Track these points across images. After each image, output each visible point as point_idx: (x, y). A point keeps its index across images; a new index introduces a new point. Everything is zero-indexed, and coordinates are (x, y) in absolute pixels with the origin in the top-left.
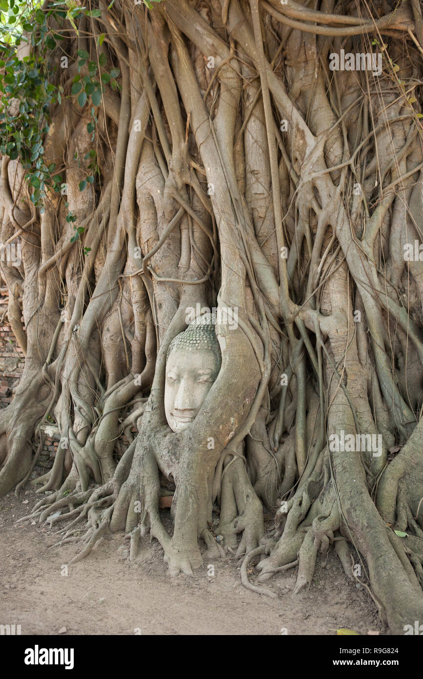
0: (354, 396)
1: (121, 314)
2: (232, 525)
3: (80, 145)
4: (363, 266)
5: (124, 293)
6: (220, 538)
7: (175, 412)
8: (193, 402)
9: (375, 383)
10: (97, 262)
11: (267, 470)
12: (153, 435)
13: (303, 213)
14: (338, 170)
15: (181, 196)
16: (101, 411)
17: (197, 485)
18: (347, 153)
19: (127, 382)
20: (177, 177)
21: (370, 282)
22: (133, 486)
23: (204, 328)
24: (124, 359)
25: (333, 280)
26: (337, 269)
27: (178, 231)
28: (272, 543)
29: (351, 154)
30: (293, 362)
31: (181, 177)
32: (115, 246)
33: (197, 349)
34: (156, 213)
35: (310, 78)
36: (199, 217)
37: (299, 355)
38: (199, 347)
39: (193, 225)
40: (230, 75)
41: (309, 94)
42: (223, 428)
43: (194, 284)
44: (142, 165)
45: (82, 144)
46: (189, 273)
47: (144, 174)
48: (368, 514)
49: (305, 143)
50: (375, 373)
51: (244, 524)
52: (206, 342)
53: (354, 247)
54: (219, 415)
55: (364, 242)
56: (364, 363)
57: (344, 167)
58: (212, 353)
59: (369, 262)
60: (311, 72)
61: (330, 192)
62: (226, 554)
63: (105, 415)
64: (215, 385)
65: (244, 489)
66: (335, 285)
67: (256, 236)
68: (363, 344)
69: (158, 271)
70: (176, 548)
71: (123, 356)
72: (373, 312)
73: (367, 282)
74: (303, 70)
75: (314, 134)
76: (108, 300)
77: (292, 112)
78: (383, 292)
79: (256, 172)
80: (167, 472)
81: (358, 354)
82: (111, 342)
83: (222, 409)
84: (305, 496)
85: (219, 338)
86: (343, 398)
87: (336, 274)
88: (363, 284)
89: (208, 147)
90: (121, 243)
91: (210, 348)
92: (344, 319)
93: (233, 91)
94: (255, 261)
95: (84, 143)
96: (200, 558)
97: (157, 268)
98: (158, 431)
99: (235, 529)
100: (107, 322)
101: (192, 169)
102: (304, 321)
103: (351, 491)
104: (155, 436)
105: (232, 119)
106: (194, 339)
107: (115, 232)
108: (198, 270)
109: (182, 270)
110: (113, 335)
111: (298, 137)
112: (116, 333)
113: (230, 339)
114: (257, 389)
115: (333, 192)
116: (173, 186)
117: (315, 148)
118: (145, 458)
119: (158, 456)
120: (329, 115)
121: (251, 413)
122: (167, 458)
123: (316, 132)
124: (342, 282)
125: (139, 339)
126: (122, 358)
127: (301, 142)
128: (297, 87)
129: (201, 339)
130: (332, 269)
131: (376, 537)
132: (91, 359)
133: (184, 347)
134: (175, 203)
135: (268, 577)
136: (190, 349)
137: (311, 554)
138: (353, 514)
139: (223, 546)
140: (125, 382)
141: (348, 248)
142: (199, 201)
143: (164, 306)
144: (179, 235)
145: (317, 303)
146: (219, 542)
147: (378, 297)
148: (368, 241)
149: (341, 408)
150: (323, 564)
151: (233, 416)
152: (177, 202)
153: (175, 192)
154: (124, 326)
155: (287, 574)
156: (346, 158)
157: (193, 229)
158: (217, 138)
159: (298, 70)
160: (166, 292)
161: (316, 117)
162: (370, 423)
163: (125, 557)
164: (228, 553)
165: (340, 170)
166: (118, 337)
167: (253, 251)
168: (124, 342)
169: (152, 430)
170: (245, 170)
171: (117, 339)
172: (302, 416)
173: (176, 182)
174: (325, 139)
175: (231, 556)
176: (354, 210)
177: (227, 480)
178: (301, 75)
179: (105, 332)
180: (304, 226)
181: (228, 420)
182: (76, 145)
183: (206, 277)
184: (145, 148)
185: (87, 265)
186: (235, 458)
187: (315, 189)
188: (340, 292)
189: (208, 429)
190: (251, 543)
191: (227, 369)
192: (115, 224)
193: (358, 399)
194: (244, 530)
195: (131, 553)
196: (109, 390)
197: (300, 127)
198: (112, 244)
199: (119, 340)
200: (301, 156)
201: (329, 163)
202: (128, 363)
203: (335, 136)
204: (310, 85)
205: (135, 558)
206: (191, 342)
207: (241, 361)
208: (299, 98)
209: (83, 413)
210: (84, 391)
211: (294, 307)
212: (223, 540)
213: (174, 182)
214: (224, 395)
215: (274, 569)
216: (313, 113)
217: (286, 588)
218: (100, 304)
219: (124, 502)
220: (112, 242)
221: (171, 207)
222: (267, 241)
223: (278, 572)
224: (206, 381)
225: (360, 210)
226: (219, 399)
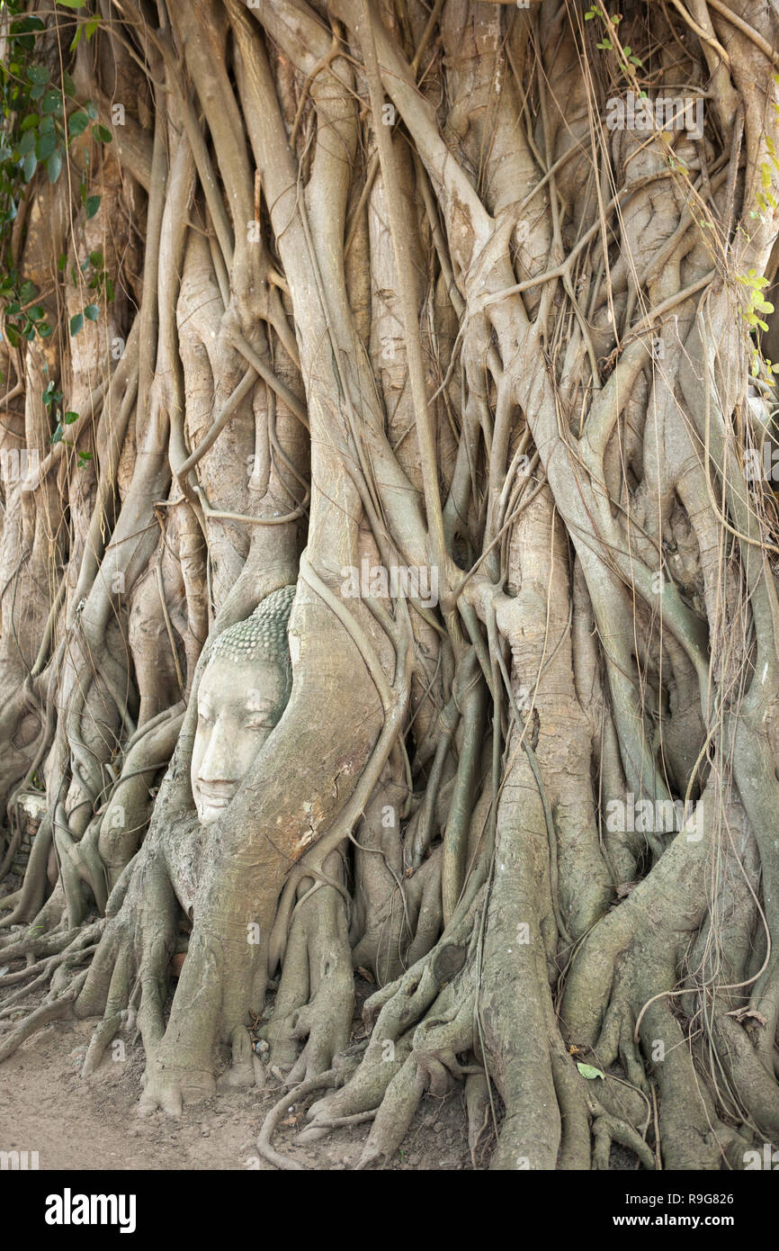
0: (552, 771)
1: (163, 580)
2: (288, 1022)
3: (88, 239)
4: (581, 495)
5: (168, 537)
6: (262, 1045)
7: (201, 784)
8: (234, 767)
9: (609, 747)
10: (122, 475)
11: (382, 913)
12: (169, 827)
13: (473, 380)
14: (537, 285)
15: (250, 345)
16: (119, 769)
17: (224, 936)
18: (558, 251)
19: (173, 715)
20: (242, 304)
21: (595, 527)
22: (122, 929)
23: (275, 615)
24: (172, 670)
25: (524, 522)
26: (533, 499)
27: (249, 415)
28: (349, 1067)
29: (568, 251)
30: (458, 692)
31: (248, 306)
32: (150, 444)
33: (248, 659)
34: (212, 378)
35: (484, 93)
36: (284, 386)
37: (470, 677)
38: (253, 656)
39: (275, 404)
40: (331, 92)
41: (485, 127)
42: (285, 824)
43: (272, 525)
44: (187, 280)
45: (92, 237)
46: (264, 502)
47: (188, 300)
48: (516, 1024)
49: (471, 232)
50: (610, 722)
51: (309, 1021)
52: (267, 645)
53: (562, 453)
54: (275, 797)
55: (583, 442)
56: (586, 699)
57: (548, 281)
58: (275, 667)
59: (594, 485)
60: (485, 80)
61: (516, 336)
62: (268, 1080)
63: (123, 780)
64: (273, 736)
65: (323, 950)
66: (529, 533)
67: (387, 428)
68: (587, 659)
69: (213, 497)
70: (161, 1059)
71: (170, 663)
72: (602, 593)
73: (588, 527)
74: (472, 76)
75: (490, 212)
76: (137, 552)
77: (444, 168)
78: (623, 549)
79: (386, 294)
80: (187, 904)
81: (575, 681)
82: (142, 635)
83: (282, 783)
84: (428, 975)
85: (292, 639)
86: (524, 773)
87: (531, 510)
88: (579, 532)
89: (291, 243)
90: (159, 437)
91: (272, 658)
92: (540, 605)
93: (338, 125)
94: (379, 479)
95: (96, 236)
96: (208, 1083)
97: (209, 489)
98: (178, 821)
99: (292, 1031)
100: (138, 595)
101: (272, 287)
102: (474, 607)
103: (497, 973)
104: (172, 830)
105: (338, 184)
106: (247, 638)
107: (149, 415)
108: (281, 496)
109: (254, 495)
110: (146, 622)
111: (457, 221)
112: (152, 618)
113: (309, 641)
114: (372, 744)
115: (522, 335)
116: (233, 323)
117: (489, 243)
118: (147, 874)
119: (174, 872)
120: (523, 170)
121: (356, 795)
122: (186, 877)
123: (494, 207)
124: (541, 527)
125: (195, 631)
126: (167, 667)
127: (464, 229)
128: (459, 111)
129: (259, 638)
130: (525, 499)
131: (519, 1073)
132: (109, 666)
133: (227, 654)
134: (239, 360)
135: (315, 1137)
136: (236, 659)
137: (405, 1096)
138: (494, 1021)
139: (264, 1064)
140: (170, 716)
141: (550, 455)
142: (285, 354)
143: (221, 568)
144: (251, 423)
145: (502, 570)
146: (259, 1055)
147: (613, 560)
148: (591, 439)
149: (517, 794)
150: (428, 1120)
151: (309, 799)
152: (242, 357)
153: (237, 336)
154: (168, 604)
155: (356, 1134)
156: (553, 262)
157: (275, 412)
158: (309, 225)
159: (464, 76)
160: (226, 539)
161: (497, 175)
162: (584, 830)
163: (76, 1069)
164: (270, 1078)
165: (541, 286)
166: (157, 625)
167: (376, 458)
168: (170, 634)
169: (168, 818)
170: (369, 288)
171: (153, 630)
172: (459, 805)
173: (239, 315)
174: (511, 221)
175: (273, 1086)
176: (566, 373)
177: (297, 928)
178: (468, 89)
179: (133, 614)
180: (477, 406)
181: (296, 808)
182: (81, 240)
183: (298, 509)
184: (191, 246)
185: (104, 481)
186: (318, 884)
187: (491, 330)
188: (536, 548)
189: (251, 823)
190: (316, 1062)
191: (300, 702)
192: (148, 398)
193: (563, 777)
194: (309, 1033)
195: (86, 1063)
196: (141, 729)
197: (460, 197)
198: (144, 438)
199: (158, 631)
200: (464, 260)
201: (521, 273)
202: (179, 677)
203: (534, 216)
204: (486, 107)
205: (91, 1072)
206: (241, 645)
207: (331, 686)
208: (466, 135)
209: (83, 774)
210: (93, 731)
211: (457, 576)
212: (269, 1050)
213: (235, 316)
214: (289, 756)
215: (330, 1121)
216: (492, 167)
217: (341, 1162)
218: (123, 560)
219: (105, 958)
220: (143, 434)
221: (229, 366)
222: (407, 437)
223: (340, 1127)
224: (260, 725)
225: (579, 374)
226: (278, 763)
